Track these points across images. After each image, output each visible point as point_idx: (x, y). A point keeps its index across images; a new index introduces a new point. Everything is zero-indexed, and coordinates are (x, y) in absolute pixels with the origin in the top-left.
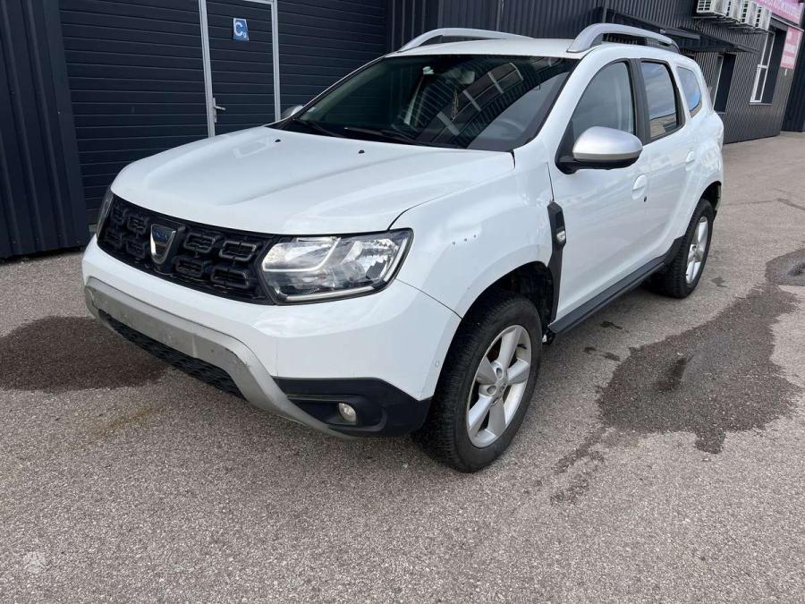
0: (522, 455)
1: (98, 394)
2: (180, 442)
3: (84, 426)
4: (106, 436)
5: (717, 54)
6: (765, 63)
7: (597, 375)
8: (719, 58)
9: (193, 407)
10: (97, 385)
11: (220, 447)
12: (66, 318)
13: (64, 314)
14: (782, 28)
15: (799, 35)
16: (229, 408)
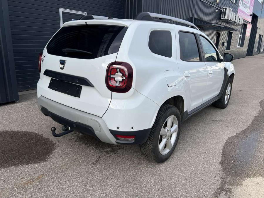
0: (198, 191)
1: (21, 168)
2: (56, 191)
3: (15, 184)
4: (25, 190)
5: (227, 32)
6: (241, 35)
7: (216, 151)
8: (228, 33)
9: (61, 173)
10: (22, 163)
11: (74, 193)
12: (9, 132)
13: (8, 130)
14: (246, 23)
15: (251, 25)
16: (76, 173)
